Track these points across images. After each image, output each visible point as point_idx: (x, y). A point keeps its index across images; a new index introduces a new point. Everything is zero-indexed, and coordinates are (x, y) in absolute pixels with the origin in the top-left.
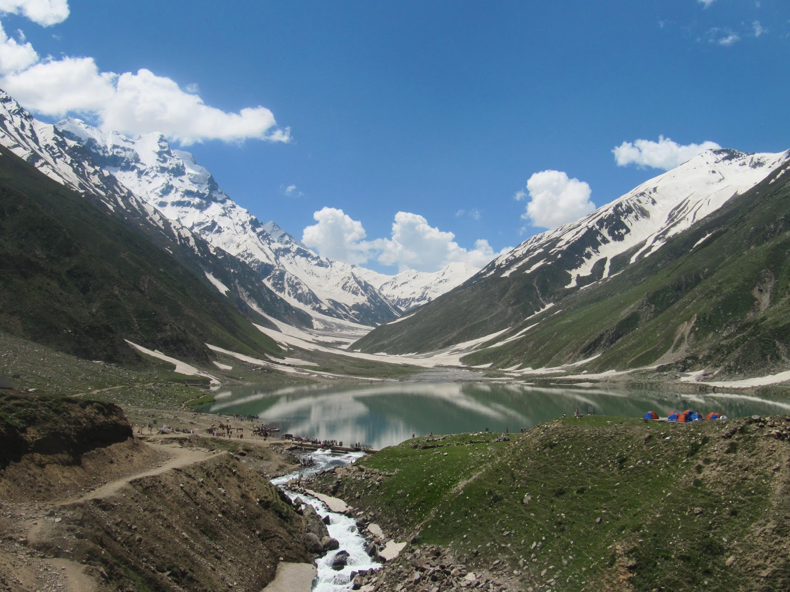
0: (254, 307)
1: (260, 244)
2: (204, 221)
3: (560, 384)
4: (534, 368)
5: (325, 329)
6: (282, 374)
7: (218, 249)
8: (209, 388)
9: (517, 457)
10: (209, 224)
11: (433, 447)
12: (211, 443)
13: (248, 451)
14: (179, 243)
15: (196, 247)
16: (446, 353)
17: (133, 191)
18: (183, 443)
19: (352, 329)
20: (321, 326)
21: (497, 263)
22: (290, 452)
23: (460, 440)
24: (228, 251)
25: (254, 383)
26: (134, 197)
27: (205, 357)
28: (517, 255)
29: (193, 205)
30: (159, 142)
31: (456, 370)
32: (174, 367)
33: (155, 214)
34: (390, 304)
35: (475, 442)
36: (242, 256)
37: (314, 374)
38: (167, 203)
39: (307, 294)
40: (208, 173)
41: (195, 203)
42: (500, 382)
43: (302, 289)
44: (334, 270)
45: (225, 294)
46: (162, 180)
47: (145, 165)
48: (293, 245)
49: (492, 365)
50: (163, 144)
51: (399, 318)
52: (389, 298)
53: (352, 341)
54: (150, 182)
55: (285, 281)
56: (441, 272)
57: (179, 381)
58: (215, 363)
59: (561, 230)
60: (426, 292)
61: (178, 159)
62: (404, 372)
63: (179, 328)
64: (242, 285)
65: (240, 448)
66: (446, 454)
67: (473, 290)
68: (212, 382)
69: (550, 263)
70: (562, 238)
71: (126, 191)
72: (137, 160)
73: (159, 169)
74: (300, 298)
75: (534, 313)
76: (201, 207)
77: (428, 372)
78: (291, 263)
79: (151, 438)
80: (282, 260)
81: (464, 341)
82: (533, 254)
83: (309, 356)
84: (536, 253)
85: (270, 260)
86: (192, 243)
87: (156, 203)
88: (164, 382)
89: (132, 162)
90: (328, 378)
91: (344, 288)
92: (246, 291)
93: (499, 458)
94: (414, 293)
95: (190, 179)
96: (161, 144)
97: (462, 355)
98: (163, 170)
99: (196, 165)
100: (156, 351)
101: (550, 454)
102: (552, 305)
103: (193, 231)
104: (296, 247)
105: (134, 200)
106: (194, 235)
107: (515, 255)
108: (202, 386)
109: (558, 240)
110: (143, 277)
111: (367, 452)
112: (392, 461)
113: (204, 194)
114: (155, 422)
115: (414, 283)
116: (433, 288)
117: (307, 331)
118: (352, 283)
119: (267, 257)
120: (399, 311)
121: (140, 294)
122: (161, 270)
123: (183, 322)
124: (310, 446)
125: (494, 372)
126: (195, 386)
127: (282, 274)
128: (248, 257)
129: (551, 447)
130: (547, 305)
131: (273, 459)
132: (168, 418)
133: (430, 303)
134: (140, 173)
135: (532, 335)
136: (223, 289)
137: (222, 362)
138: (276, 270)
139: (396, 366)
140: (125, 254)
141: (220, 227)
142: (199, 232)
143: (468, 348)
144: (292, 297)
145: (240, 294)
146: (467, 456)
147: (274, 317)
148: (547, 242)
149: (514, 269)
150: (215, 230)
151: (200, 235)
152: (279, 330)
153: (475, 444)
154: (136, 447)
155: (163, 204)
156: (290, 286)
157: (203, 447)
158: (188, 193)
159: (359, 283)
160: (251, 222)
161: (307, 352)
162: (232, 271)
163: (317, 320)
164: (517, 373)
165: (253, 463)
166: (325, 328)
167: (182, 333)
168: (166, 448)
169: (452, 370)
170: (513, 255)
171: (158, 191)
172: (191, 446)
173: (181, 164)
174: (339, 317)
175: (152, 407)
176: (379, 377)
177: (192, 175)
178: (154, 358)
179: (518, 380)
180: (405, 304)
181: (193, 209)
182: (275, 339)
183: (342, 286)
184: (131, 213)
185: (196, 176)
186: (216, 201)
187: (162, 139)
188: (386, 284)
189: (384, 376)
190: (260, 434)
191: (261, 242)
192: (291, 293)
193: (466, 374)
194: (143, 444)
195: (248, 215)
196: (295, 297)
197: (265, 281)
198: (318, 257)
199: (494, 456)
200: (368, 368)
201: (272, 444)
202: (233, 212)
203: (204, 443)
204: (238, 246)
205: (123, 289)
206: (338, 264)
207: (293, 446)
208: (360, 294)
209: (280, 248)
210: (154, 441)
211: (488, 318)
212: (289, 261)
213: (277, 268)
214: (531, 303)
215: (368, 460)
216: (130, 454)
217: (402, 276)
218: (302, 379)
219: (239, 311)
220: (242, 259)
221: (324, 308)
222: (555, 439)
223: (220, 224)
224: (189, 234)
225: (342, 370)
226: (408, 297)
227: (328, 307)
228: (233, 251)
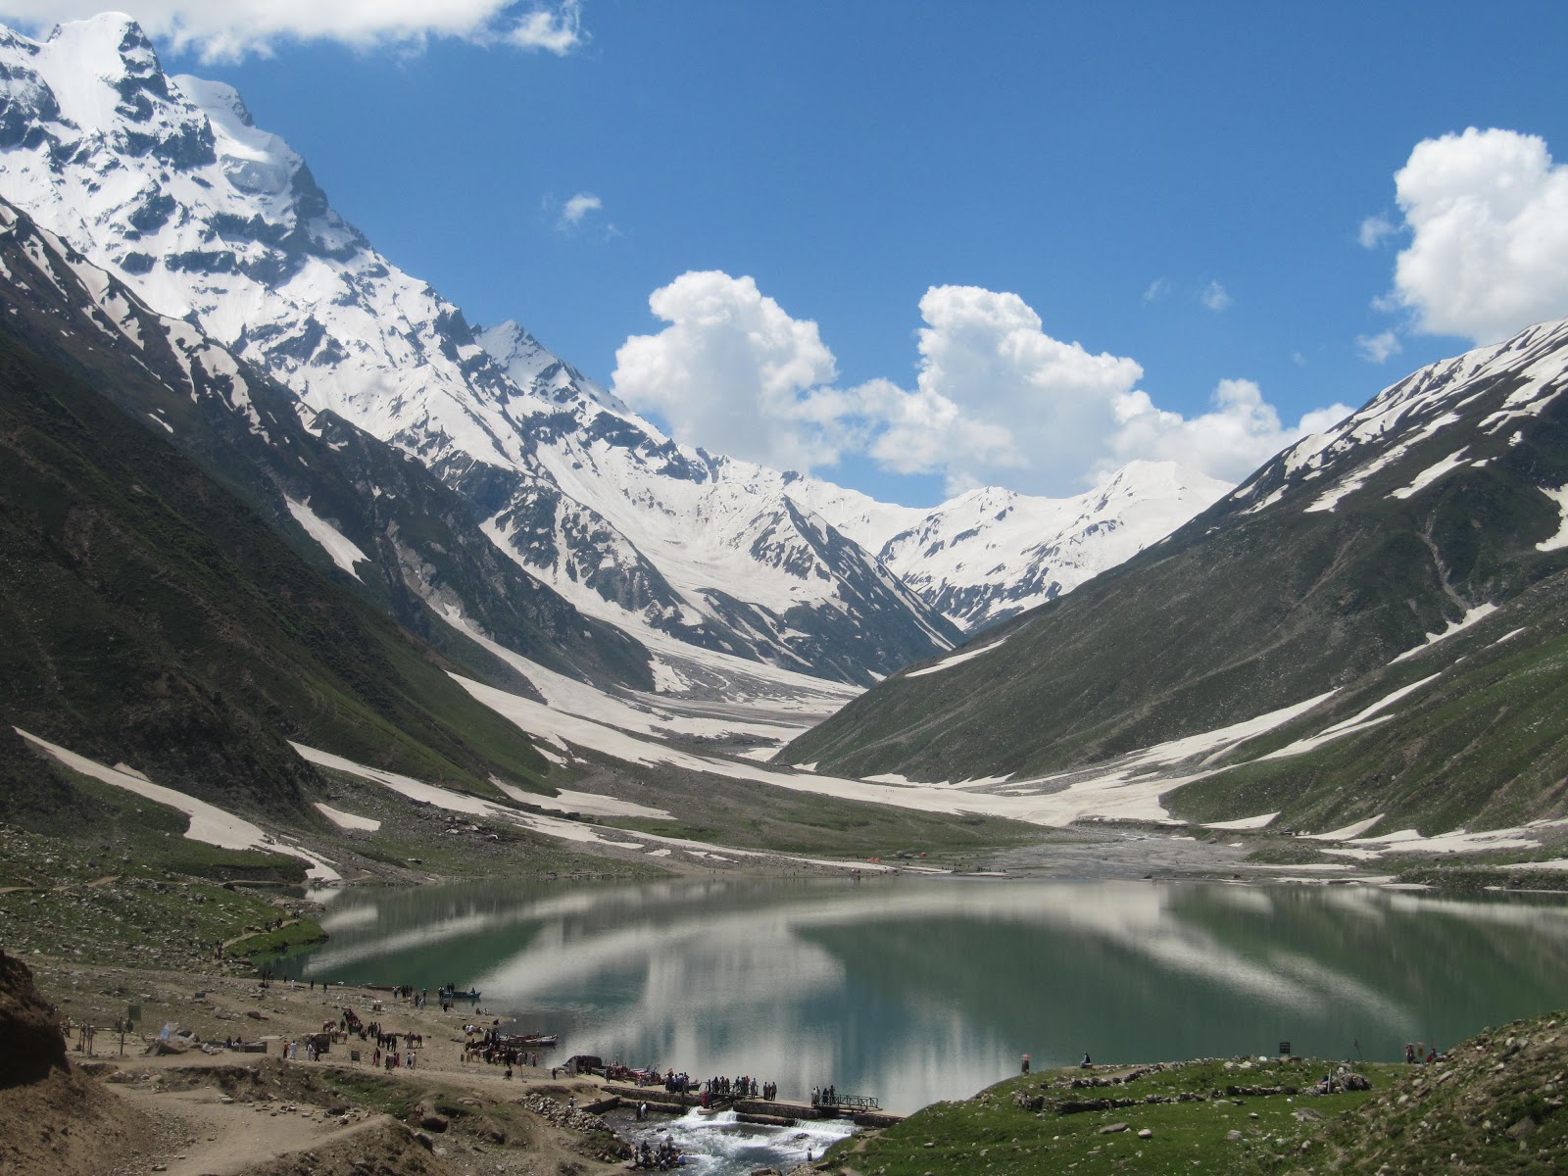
0: (453, 616)
1: (472, 403)
2: (281, 323)
3: (1522, 888)
4: (1427, 832)
5: (694, 693)
6: (549, 846)
7: (327, 419)
8: (301, 893)
9: (1410, 1150)
10: (295, 333)
11: (1099, 1107)
12: (326, 1086)
13: (451, 1112)
14: (194, 397)
15: (253, 412)
16: (1113, 778)
17: (39, 218)
18: (233, 1087)
19: (789, 691)
20: (678, 683)
21: (1292, 465)
22: (598, 1119)
23: (1192, 1084)
24: (362, 423)
25: (457, 880)
26: (41, 238)
27: (288, 789)
28: (1364, 434)
29: (243, 268)
30: (122, 48)
31: (1150, 839)
32: (182, 821)
33: (112, 296)
34: (918, 607)
35: (1246, 1093)
36: (412, 442)
37: (660, 846)
38: (153, 260)
39: (633, 571)
40: (294, 156)
41: (251, 261)
42: (1305, 881)
43: (614, 553)
44: (724, 490)
45: (351, 570)
46: (133, 181)
47: (76, 127)
48: (582, 404)
49: (1276, 821)
50: (138, 55)
51: (947, 655)
52: (914, 587)
53: (788, 735)
54: (94, 188)
55: (558, 526)
56: (1093, 497)
57: (200, 871)
58: (323, 808)
59: (1523, 346)
60: (1042, 566)
61: (190, 107)
62: (969, 843)
63: (199, 689)
64: (414, 543)
65: (425, 1103)
66: (1145, 1132)
67: (1208, 559)
68: (311, 874)
69: (1481, 463)
70: (1526, 373)
71: (12, 217)
72: (48, 107)
73: (124, 141)
74: (607, 585)
75: (1423, 640)
76: (269, 275)
77: (1052, 841)
78: (577, 466)
79: (124, 1068)
80: (546, 454)
81: (1176, 735)
82: (1420, 431)
83: (640, 787)
84: (1432, 428)
85: (507, 456)
86: (240, 395)
87: (117, 260)
88: (154, 875)
89: (32, 116)
90: (707, 863)
91: (758, 551)
92: (425, 561)
93: (1340, 1151)
94: (999, 568)
95: (230, 176)
96: (129, 55)
97: (1171, 784)
98: (138, 145)
99: (253, 129)
100: (121, 766)
101: (1534, 1142)
102: (1488, 609)
103: (244, 356)
104: (593, 411)
105: (40, 249)
106: (246, 370)
107: (1356, 434)
108: (277, 888)
109: (1512, 380)
110: (74, 514)
111: (863, 1119)
112: (955, 1155)
113: (279, 229)
114: (134, 1012)
115: (1001, 533)
116: (1066, 551)
117: (632, 698)
118: (786, 533)
119: (497, 444)
120: (950, 631)
121: (65, 572)
122: (137, 488)
123: (213, 670)
124: (665, 1098)
125: (1284, 845)
126: (256, 886)
127: (548, 502)
128: (430, 445)
129: (1537, 1119)
130: (1470, 612)
131: (540, 1142)
132: (172, 999)
133: (1055, 602)
134: (60, 156)
135: (1415, 715)
136: (345, 554)
137: (345, 806)
138: (526, 490)
139: (938, 820)
140: (14, 436)
141: (334, 344)
142: (262, 360)
143: (1190, 760)
144: (582, 581)
145: (405, 571)
146: (1223, 1142)
147: (522, 651)
148: (1473, 389)
149: (1352, 484)
150: (317, 350)
151: (267, 368)
152: (535, 696)
153: (1247, 1100)
154: (77, 1100)
155: (139, 264)
156: (572, 543)
157: (303, 1100)
158: (225, 225)
159: (811, 533)
160: (442, 324)
161: (635, 770)
162: (377, 492)
163: (667, 660)
164: (1367, 847)
165: (471, 1158)
166: (696, 688)
167: (211, 707)
168: (179, 1103)
169: (1131, 836)
170: (1348, 437)
171: (121, 217)
172: (260, 1098)
173: (201, 125)
174: (741, 650)
175: (115, 961)
176: (881, 859)
177: (237, 162)
178: (116, 791)
179: (1371, 874)
180: (970, 605)
181: (243, 280)
182: (525, 728)
183: (750, 544)
184: (32, 294)
185: (252, 166)
186: (323, 253)
187: (132, 39)
188: (902, 537)
189: (901, 857)
190: (488, 1056)
191: (476, 395)
192: (578, 568)
193: (1183, 851)
194: (103, 1090)
195: (431, 302)
196: (590, 584)
197: (488, 527)
198: (670, 446)
199: (1321, 1144)
200: (843, 826)
201: (535, 1090)
202: (378, 291)
203: (305, 1088)
204: (397, 409)
205: (9, 555)
206: (738, 470)
207: (606, 1097)
208: (812, 573)
209: (538, 416)
210: (132, 1080)
211: (1261, 655)
212: (572, 459)
213: (529, 482)
214: (1413, 604)
215: (871, 1152)
216: (59, 1128)
217: (958, 509)
218: (618, 863)
219: (402, 630)
220: (411, 452)
221: (691, 619)
222: (1549, 1087)
223: (334, 331)
224: (229, 368)
225: (752, 833)
226: (980, 582)
227: (704, 617)
228: (380, 427)
